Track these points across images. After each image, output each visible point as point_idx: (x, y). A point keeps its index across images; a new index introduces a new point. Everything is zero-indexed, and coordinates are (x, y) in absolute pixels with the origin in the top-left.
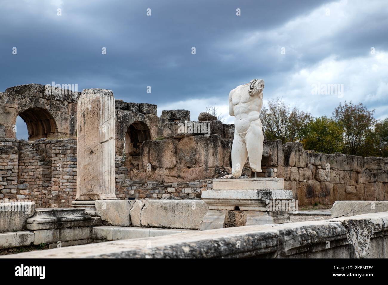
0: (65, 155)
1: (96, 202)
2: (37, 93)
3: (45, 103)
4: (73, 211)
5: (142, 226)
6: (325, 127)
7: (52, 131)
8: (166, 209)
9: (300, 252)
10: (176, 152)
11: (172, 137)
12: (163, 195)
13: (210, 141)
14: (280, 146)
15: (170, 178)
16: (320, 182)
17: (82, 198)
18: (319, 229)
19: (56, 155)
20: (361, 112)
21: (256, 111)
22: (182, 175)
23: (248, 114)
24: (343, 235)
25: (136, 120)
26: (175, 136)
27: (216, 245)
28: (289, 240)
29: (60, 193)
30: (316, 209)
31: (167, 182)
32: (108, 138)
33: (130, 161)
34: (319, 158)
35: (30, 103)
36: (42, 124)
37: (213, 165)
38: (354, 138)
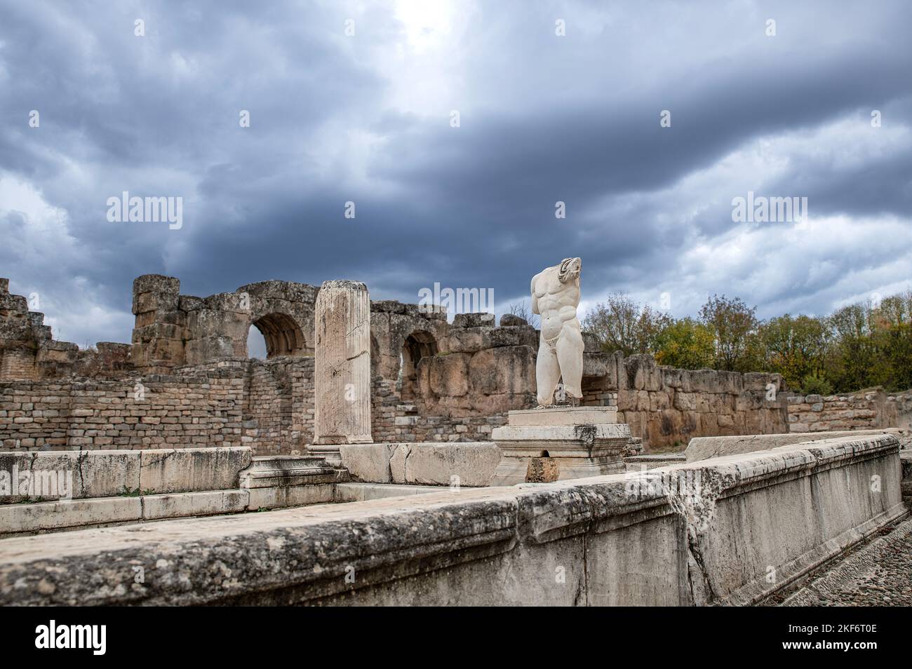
0: (309, 379)
1: (341, 447)
2: (278, 293)
3: (289, 306)
4: (307, 461)
5: (407, 483)
6: (689, 333)
7: (298, 346)
8: (442, 457)
9: (569, 535)
10: (468, 373)
11: (462, 351)
12: (451, 436)
13: (517, 355)
14: (621, 360)
15: (460, 410)
16: (681, 411)
17: (323, 441)
18: (610, 491)
19: (298, 378)
20: (738, 310)
21: (572, 305)
22: (477, 405)
23: (558, 311)
24: (659, 498)
25: (417, 329)
26: (465, 349)
27: (356, 532)
28: (544, 514)
29: (303, 434)
30: (676, 451)
31: (457, 415)
32: (360, 353)
33: (410, 387)
34: (679, 376)
35: (268, 307)
36: (285, 337)
37: (522, 390)
38: (731, 347)
